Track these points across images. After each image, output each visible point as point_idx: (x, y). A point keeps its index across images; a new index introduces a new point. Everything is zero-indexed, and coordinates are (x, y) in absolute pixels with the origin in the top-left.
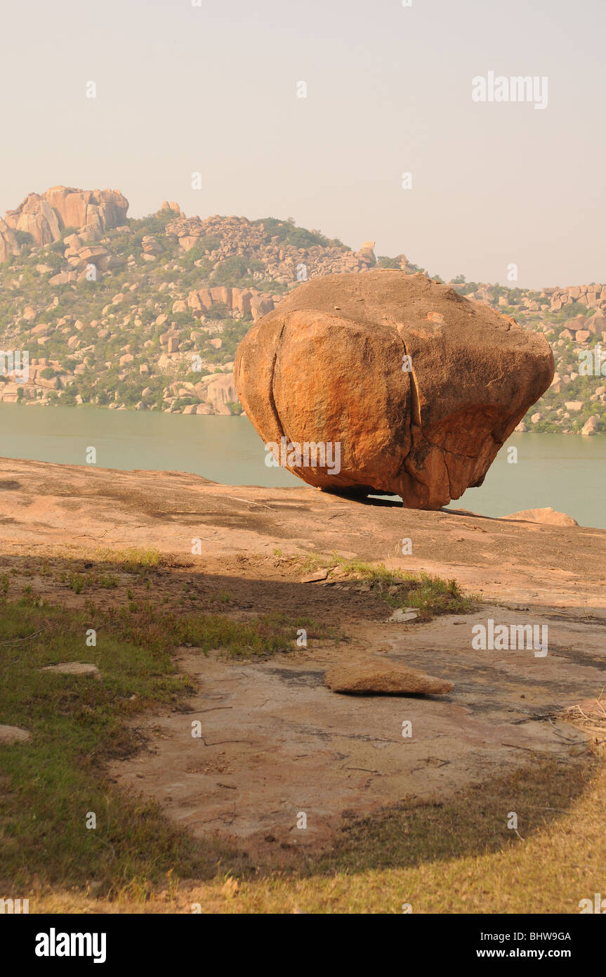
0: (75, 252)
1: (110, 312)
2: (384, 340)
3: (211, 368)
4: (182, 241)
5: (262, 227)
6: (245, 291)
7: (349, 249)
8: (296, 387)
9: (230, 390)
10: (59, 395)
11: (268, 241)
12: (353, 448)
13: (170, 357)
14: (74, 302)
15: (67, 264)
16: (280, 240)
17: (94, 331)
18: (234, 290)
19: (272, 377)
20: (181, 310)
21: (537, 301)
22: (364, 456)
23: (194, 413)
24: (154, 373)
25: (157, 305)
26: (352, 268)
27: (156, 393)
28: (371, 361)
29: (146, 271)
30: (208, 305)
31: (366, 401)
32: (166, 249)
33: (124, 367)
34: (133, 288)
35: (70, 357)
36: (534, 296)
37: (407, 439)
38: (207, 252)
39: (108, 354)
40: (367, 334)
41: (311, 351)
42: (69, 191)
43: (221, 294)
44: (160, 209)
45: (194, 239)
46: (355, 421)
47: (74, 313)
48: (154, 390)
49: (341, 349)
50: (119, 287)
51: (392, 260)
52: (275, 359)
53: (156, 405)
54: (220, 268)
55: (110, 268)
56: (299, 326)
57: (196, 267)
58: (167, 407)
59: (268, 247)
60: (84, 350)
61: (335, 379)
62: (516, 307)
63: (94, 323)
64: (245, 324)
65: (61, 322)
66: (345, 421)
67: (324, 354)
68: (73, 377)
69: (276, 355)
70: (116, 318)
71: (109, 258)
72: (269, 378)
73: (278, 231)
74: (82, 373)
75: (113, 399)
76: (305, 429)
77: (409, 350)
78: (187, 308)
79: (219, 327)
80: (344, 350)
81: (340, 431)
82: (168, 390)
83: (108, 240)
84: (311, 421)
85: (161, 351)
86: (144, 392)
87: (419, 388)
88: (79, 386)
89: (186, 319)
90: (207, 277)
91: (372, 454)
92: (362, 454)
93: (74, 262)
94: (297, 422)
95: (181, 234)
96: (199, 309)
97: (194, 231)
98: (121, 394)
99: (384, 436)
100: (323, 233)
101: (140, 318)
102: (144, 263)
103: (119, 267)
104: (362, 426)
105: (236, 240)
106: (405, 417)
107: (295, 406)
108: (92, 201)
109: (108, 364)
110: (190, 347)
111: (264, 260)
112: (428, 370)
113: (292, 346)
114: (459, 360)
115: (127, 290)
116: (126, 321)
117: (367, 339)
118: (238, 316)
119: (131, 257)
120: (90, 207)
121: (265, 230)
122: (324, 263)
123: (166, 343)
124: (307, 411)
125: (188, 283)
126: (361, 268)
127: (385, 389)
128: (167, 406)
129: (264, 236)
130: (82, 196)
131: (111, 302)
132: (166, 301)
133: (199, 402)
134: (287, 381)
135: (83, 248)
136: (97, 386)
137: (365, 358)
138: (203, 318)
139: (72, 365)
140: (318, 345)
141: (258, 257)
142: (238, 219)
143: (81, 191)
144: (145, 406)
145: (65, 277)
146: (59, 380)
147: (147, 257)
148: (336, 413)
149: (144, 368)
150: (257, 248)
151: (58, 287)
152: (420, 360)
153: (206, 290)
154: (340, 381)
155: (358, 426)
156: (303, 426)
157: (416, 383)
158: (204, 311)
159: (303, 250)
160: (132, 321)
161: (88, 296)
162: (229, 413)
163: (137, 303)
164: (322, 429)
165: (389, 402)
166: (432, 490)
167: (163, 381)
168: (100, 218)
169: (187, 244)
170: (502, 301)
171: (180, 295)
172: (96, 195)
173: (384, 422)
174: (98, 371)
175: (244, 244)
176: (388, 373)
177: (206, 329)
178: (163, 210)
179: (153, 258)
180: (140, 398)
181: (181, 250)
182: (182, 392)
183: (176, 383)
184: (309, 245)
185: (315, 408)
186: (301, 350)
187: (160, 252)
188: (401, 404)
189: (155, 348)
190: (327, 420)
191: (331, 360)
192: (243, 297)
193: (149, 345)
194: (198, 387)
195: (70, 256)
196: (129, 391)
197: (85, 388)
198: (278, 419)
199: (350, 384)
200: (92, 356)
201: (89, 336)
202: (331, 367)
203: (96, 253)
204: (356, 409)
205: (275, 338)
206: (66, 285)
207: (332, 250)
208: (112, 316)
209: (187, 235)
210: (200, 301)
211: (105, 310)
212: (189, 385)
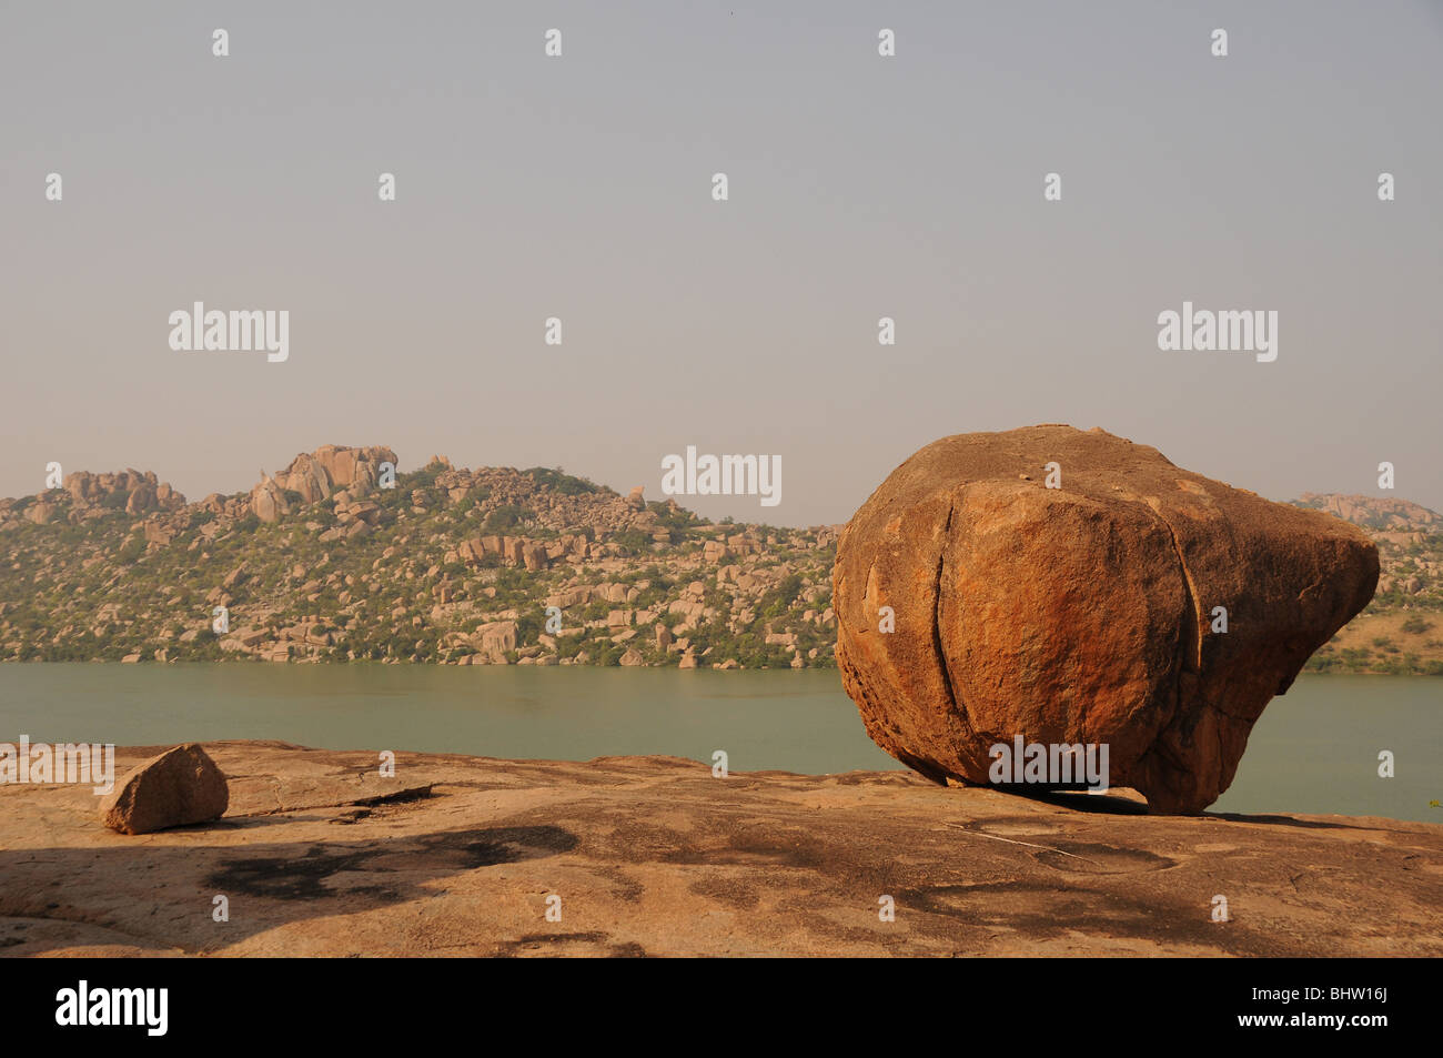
0: (345, 509)
1: (380, 565)
2: (1139, 524)
3: (486, 617)
4: (452, 493)
5: (531, 476)
6: (518, 540)
7: (618, 495)
8: (986, 615)
9: (506, 638)
10: (331, 652)
11: (537, 489)
12: (1083, 716)
13: (443, 608)
14: (344, 558)
15: (336, 520)
16: (549, 489)
17: (365, 586)
18: (506, 538)
19: (937, 598)
20: (453, 561)
21: (804, 539)
22: (1101, 730)
23: (469, 663)
24: (427, 625)
25: (428, 556)
26: (623, 514)
27: (430, 645)
28: (1121, 561)
29: (417, 524)
30: (480, 554)
31: (1112, 633)
32: (436, 501)
33: (397, 620)
34: (403, 541)
35: (341, 612)
36: (799, 534)
37: (1173, 696)
38: (477, 503)
39: (380, 608)
40: (1112, 515)
41: (1017, 549)
42: (339, 449)
43: (493, 543)
44: (430, 463)
45: (464, 491)
46: (1090, 668)
47: (344, 568)
48: (428, 641)
49: (1070, 543)
50: (389, 540)
51: (661, 504)
52: (940, 566)
53: (430, 657)
54: (491, 517)
55: (380, 523)
56: (987, 506)
57: (465, 517)
58: (441, 659)
59: (539, 496)
60: (355, 605)
61: (1061, 596)
62: (785, 545)
63: (364, 578)
64: (518, 571)
65: (331, 577)
66: (1072, 669)
67: (1041, 553)
68: (345, 633)
69: (941, 559)
70: (386, 572)
71: (379, 512)
72: (930, 599)
73: (548, 480)
74: (354, 628)
75: (386, 654)
76: (1000, 686)
77: (1180, 541)
78: (460, 559)
79: (492, 576)
80: (1076, 542)
81: (1063, 688)
82: (442, 641)
83: (378, 495)
84: (1014, 672)
85: (434, 602)
86: (418, 645)
87: (1201, 605)
88: (351, 642)
89: (458, 570)
90: (478, 527)
91: (1115, 724)
92: (1098, 726)
93: (344, 518)
94: (986, 675)
95: (450, 486)
96: (471, 558)
97: (464, 483)
98: (394, 648)
99: (1137, 692)
100: (591, 480)
101: (412, 571)
102: (415, 516)
103: (389, 521)
104: (1101, 677)
105: (506, 489)
106: (1175, 658)
107: (983, 647)
108: (361, 458)
109: (380, 618)
110: (463, 597)
111: (535, 508)
112: (1212, 575)
113: (977, 541)
114: (1255, 558)
115: (398, 543)
116: (398, 574)
117: (1112, 524)
118: (511, 564)
119: (401, 510)
120: (360, 464)
121: (534, 479)
122: (595, 510)
123: (438, 594)
124: (1006, 656)
125: (459, 534)
126: (631, 512)
127: (1145, 609)
128: (442, 657)
129: (534, 485)
130: (352, 454)
131: (382, 556)
132: (437, 552)
133: (474, 652)
134: (969, 603)
135: (353, 504)
136: (369, 641)
137: (1110, 557)
138: (475, 568)
139: (343, 621)
140: (1029, 537)
141: (528, 506)
142: (507, 469)
143: (351, 449)
144: (419, 660)
145: (335, 533)
146: (330, 636)
147: (417, 510)
148: (1058, 657)
149: (416, 620)
150: (527, 497)
151: (328, 543)
152: (1198, 556)
153: (477, 539)
154: (1069, 598)
155: (1095, 677)
156: (998, 682)
157: (1195, 598)
158: (476, 561)
159: (572, 497)
160: (404, 573)
161: (359, 551)
162: (505, 662)
163: (408, 555)
164: (1032, 685)
165: (1151, 631)
166: (1201, 780)
167: (437, 633)
168: (370, 474)
169: (457, 496)
170: (771, 540)
171: (451, 546)
172: (365, 452)
173: (1139, 668)
174: (371, 625)
175: (514, 493)
176: (1148, 582)
177: (479, 579)
178: (432, 464)
179: (423, 510)
180: (413, 651)
181: (451, 502)
182: (456, 643)
183: (450, 634)
184: (578, 492)
185: (1023, 649)
186: (997, 546)
187: (430, 505)
188: (1172, 633)
189: (428, 600)
190: (1042, 670)
191: (1053, 562)
192: (516, 546)
193: (422, 596)
194: (473, 637)
195: (340, 512)
196: (403, 644)
197: (357, 644)
198: (944, 672)
199: (1085, 604)
200: (364, 610)
201: (361, 590)
202: (1053, 574)
203: (367, 508)
204: (1092, 648)
205: (937, 530)
206: (335, 541)
207: (602, 496)
208: (383, 569)
209: (457, 487)
210: (473, 551)
211: (376, 564)
212: (464, 636)
